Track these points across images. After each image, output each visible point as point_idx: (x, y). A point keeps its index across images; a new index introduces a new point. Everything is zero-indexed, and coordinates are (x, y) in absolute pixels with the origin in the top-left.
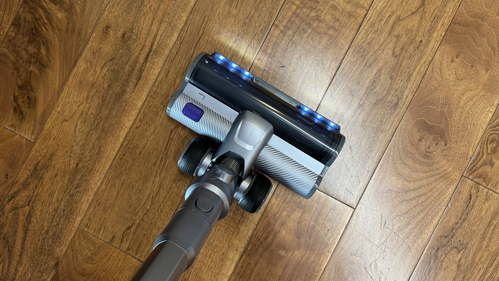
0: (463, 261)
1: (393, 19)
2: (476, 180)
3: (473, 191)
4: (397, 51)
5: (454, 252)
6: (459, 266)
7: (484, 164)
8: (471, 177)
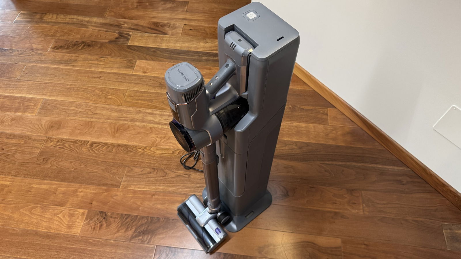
0: (21, 144)
1: (90, 109)
2: (46, 140)
3: (42, 140)
4: (81, 112)
5: (24, 141)
6: (19, 143)
7: (51, 140)
8: (47, 138)
